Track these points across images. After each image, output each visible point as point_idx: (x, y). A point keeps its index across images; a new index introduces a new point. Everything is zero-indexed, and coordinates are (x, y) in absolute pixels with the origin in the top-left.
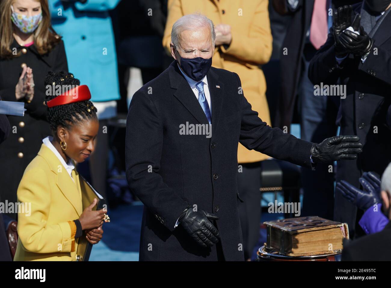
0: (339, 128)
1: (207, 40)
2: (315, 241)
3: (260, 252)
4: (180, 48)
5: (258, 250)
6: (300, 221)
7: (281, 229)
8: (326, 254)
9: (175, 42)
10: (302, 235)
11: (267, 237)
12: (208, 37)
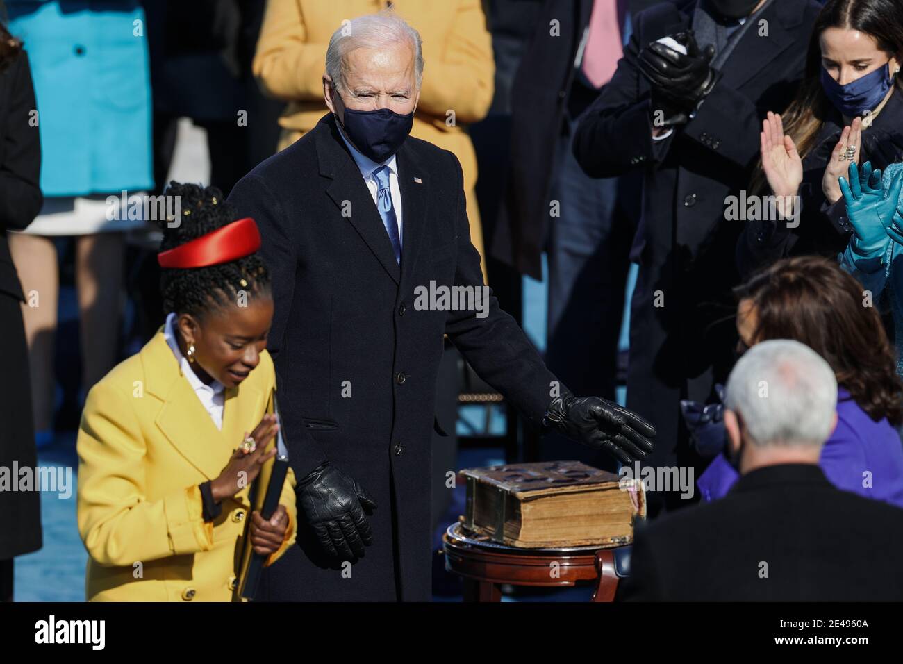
0: (635, 269)
1: (406, 71)
2: (572, 517)
3: (450, 534)
4: (344, 87)
5: (445, 531)
6: (539, 471)
7: (498, 486)
8: (595, 545)
9: (335, 72)
10: (543, 501)
11: (467, 502)
12: (408, 66)
